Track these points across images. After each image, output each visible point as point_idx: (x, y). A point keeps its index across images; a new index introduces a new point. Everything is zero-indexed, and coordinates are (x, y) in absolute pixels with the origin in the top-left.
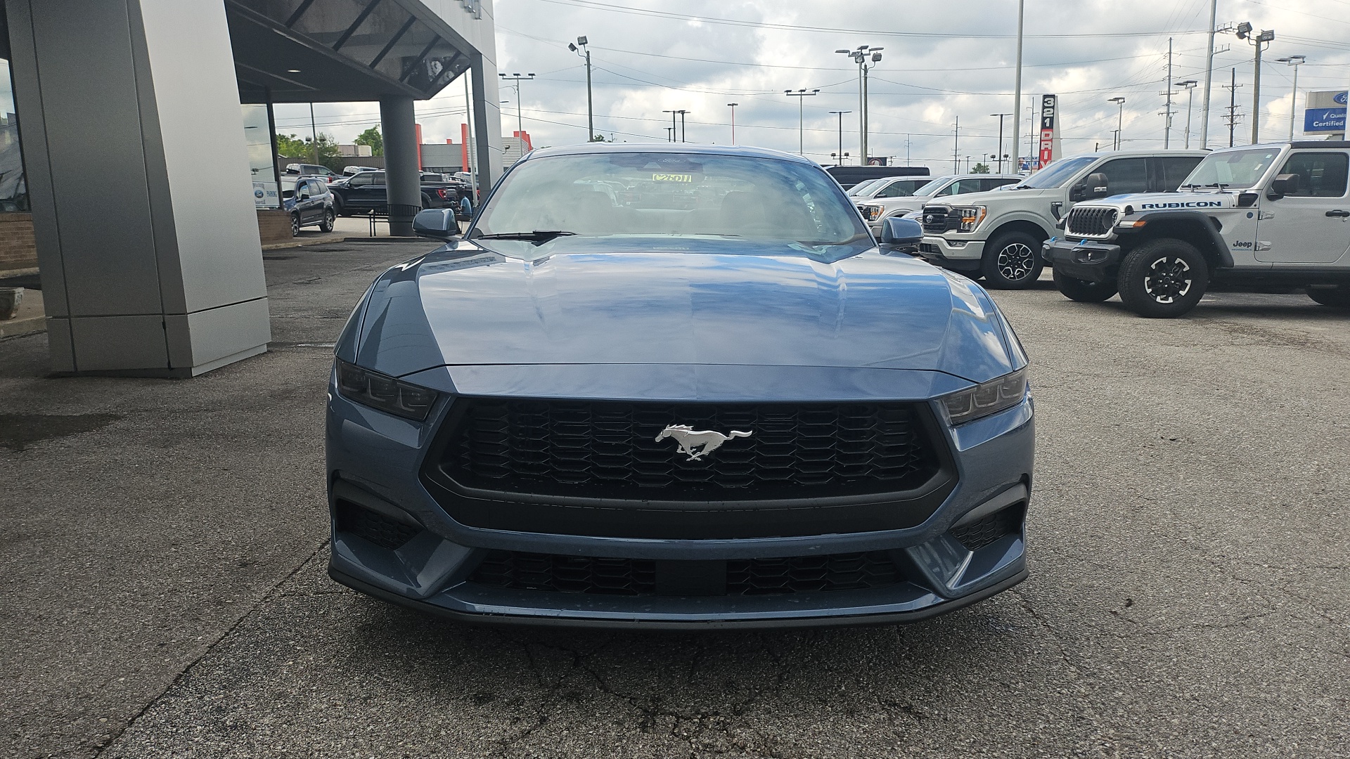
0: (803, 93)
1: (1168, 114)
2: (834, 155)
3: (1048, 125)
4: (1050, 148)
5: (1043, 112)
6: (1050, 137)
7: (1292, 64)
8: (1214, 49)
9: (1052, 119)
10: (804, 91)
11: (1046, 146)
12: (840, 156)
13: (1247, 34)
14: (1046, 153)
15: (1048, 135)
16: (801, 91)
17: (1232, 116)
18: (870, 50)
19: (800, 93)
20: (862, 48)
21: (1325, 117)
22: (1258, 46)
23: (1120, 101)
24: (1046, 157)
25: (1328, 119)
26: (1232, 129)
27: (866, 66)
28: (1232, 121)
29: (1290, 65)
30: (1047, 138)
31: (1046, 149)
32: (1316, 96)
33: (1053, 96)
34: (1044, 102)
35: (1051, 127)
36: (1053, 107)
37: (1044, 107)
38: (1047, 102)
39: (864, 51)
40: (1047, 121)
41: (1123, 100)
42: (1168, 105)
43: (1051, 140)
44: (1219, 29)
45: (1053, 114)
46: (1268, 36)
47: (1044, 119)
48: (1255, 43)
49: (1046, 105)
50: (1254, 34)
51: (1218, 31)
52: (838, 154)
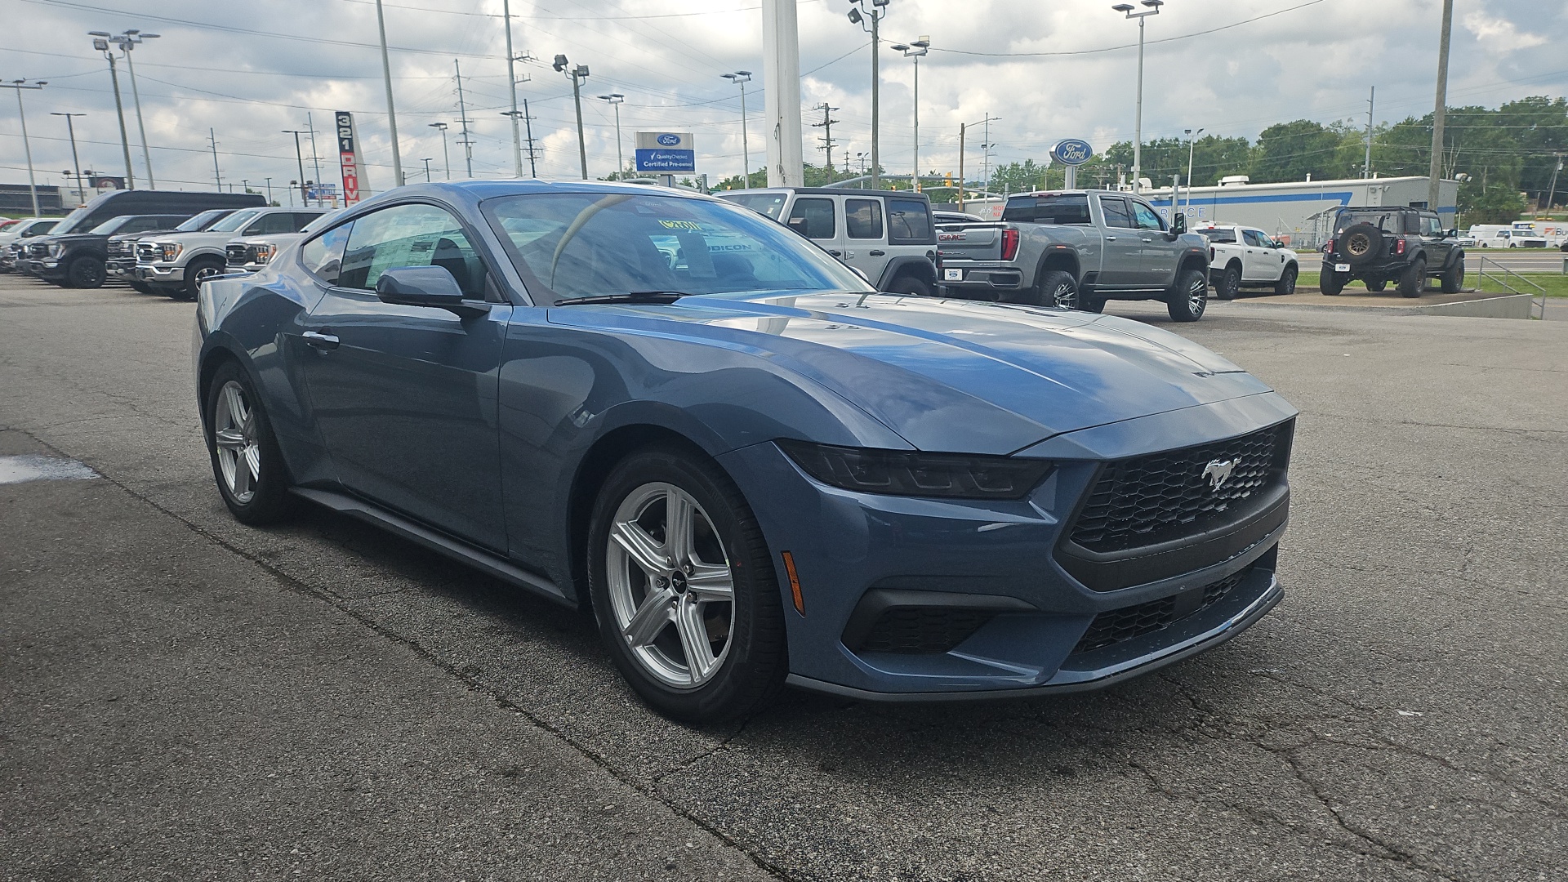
0: (20, 85)
1: (467, 143)
2: (67, 173)
3: (347, 148)
4: (354, 175)
5: (339, 132)
6: (352, 162)
7: (613, 103)
8: (515, 78)
9: (351, 141)
10: (22, 82)
11: (350, 173)
12: (78, 174)
13: (563, 67)
14: (350, 181)
15: (348, 160)
16: (17, 82)
17: (531, 149)
18: (140, 36)
19: (15, 84)
20: (129, 33)
21: (652, 157)
22: (575, 80)
23: (442, 127)
24: (351, 186)
25: (656, 160)
26: (533, 164)
27: (110, 55)
28: (532, 155)
29: (610, 103)
30: (348, 163)
31: (350, 176)
32: (642, 136)
33: (347, 114)
34: (338, 120)
35: (351, 150)
36: (350, 127)
37: (339, 127)
38: (341, 120)
39: (133, 37)
40: (346, 142)
41: (444, 126)
42: (465, 133)
43: (354, 166)
44: (517, 57)
45: (351, 135)
46: (582, 71)
47: (341, 140)
48: (572, 77)
49: (340, 123)
50: (571, 66)
51: (517, 59)
52: (73, 170)
